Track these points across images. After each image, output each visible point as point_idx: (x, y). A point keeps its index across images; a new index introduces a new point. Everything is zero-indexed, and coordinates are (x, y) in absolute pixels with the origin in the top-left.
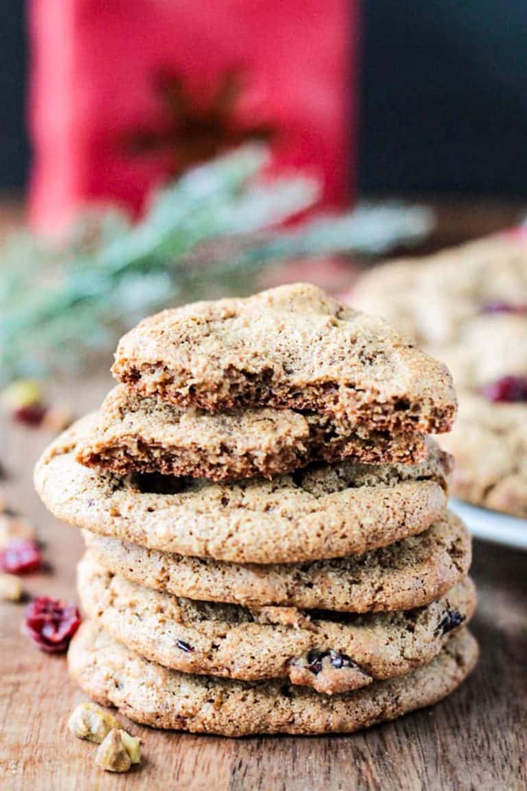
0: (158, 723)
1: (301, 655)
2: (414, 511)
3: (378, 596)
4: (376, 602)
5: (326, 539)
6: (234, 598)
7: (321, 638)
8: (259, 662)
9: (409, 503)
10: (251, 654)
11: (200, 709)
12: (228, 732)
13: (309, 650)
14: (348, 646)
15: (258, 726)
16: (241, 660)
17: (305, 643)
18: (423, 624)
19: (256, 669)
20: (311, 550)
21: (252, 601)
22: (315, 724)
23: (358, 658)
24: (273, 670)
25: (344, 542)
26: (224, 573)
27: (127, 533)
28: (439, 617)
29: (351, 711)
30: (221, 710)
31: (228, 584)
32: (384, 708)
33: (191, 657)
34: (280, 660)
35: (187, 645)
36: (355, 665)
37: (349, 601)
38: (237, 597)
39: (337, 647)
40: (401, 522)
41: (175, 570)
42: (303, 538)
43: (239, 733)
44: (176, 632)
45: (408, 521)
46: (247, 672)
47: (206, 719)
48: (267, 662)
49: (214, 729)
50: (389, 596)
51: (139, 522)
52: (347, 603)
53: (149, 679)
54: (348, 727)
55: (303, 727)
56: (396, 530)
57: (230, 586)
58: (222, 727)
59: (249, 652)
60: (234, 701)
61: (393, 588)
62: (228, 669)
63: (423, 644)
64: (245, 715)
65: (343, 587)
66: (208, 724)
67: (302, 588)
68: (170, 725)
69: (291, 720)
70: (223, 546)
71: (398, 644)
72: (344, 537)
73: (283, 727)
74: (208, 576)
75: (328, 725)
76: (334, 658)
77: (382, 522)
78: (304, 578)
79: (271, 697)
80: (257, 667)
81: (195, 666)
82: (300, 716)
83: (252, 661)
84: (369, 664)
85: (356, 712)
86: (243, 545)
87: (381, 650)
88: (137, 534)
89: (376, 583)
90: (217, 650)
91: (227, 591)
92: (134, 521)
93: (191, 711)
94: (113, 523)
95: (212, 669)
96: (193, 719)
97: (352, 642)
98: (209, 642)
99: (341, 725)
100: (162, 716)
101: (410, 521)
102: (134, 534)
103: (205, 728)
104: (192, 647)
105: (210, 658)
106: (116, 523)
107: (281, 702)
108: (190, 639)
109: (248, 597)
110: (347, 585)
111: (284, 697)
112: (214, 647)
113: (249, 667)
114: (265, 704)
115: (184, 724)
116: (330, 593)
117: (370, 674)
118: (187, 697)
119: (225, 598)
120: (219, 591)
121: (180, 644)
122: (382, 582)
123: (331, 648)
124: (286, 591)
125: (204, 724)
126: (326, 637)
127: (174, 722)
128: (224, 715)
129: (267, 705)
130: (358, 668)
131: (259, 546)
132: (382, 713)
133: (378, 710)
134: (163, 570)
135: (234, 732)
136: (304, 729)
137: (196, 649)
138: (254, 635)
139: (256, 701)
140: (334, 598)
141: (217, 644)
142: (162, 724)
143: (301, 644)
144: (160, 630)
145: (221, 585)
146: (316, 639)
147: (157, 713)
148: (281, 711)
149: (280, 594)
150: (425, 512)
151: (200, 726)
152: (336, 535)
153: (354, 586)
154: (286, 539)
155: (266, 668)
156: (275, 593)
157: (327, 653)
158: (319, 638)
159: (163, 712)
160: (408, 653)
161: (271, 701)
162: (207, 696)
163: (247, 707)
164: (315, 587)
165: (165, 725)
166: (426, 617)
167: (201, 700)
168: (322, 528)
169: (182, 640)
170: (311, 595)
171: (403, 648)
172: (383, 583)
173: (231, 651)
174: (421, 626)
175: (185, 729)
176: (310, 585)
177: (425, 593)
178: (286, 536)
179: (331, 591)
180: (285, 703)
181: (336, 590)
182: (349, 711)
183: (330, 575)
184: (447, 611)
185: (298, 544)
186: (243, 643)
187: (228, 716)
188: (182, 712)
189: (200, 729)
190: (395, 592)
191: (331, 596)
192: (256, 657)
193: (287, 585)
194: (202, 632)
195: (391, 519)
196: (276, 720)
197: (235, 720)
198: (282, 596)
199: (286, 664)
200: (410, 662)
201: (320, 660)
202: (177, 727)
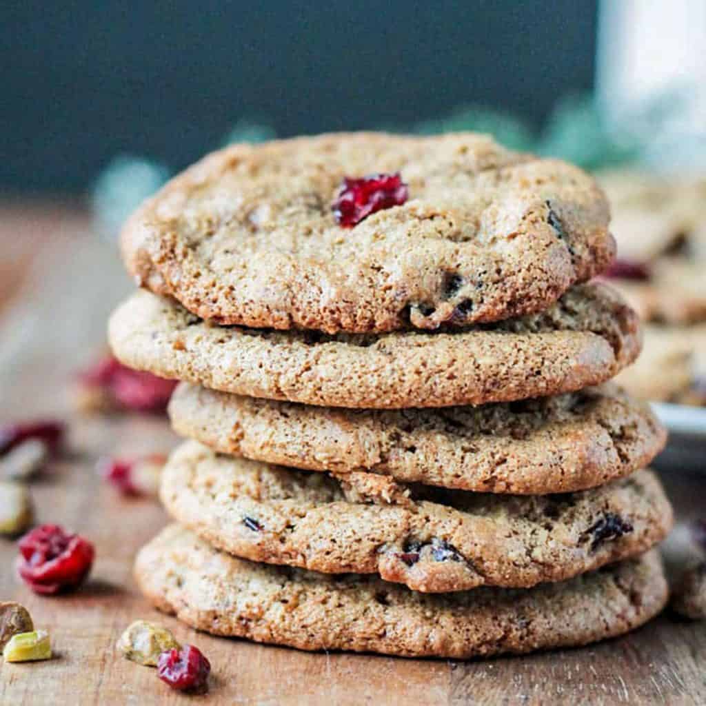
0: (216, 625)
1: (394, 541)
2: (556, 359)
3: (498, 470)
4: (496, 477)
5: (428, 378)
6: (314, 457)
7: (421, 520)
8: (340, 547)
9: (551, 349)
10: (331, 535)
11: (268, 609)
12: (300, 643)
13: (405, 535)
14: (454, 532)
15: (338, 637)
16: (318, 542)
17: (399, 525)
18: (566, 523)
19: (336, 556)
20: (407, 390)
21: (336, 464)
22: (412, 639)
23: (466, 549)
24: (357, 558)
25: (452, 384)
26: (304, 426)
27: (190, 369)
28: (591, 518)
29: (460, 628)
30: (294, 613)
31: (307, 439)
32: (508, 631)
33: (258, 537)
34: (367, 546)
35: (256, 523)
36: (461, 558)
37: (460, 473)
38: (319, 456)
39: (440, 533)
40: (536, 370)
41: (249, 424)
42: (396, 375)
43: (313, 644)
44: (246, 506)
45: (546, 370)
46: (325, 560)
47: (273, 622)
48: (350, 547)
49: (284, 637)
50: (513, 471)
51: (205, 355)
52: (457, 476)
53: (212, 571)
54: (454, 649)
55: (396, 643)
56: (527, 378)
57: (310, 443)
58: (293, 635)
59: (329, 533)
60: (312, 602)
61: (519, 461)
62: (303, 556)
63: (561, 547)
64: (323, 620)
65: (454, 454)
66: (275, 628)
67: (401, 451)
68: (231, 629)
69: (381, 632)
70: (297, 382)
71: (524, 540)
72: (451, 377)
73: (370, 642)
74: (285, 430)
75: (427, 642)
76: (436, 548)
77: (507, 365)
78: (404, 439)
79: (361, 602)
80: (337, 553)
81: (263, 550)
82: (394, 628)
83: (331, 544)
84: (480, 559)
85: (468, 630)
86: (322, 379)
87: (498, 543)
88: (201, 370)
89: (498, 452)
90: (292, 531)
91: (306, 448)
92: (200, 355)
93: (255, 611)
94: (175, 356)
95: (285, 555)
96: (259, 623)
97: (460, 527)
98: (283, 520)
99: (445, 643)
100: (221, 616)
101: (549, 370)
102: (197, 371)
103: (272, 635)
104: (261, 525)
105: (283, 540)
106: (178, 357)
107: (372, 608)
108: (262, 516)
109: (332, 458)
110: (459, 453)
111: (376, 604)
112: (289, 526)
113: (328, 553)
114: (351, 610)
115: (246, 627)
116: (436, 461)
117: (481, 573)
118: (255, 595)
119: (304, 459)
120: (295, 449)
121: (247, 521)
122: (505, 453)
123: (433, 534)
124: (378, 452)
125: (271, 630)
126: (427, 519)
127: (234, 625)
128: (296, 619)
129: (353, 611)
130: (465, 563)
131: (340, 381)
132: (504, 638)
133: (499, 634)
134: (237, 426)
135: (308, 642)
136: (397, 646)
137: (265, 528)
138: (340, 513)
139: (340, 606)
140: (441, 467)
141: (292, 524)
142: (221, 626)
143: (395, 526)
144: (228, 507)
145: (299, 441)
146: (414, 521)
147: (214, 612)
148: (369, 620)
149: (370, 454)
150: (573, 363)
151: (265, 632)
152: (442, 374)
153: (468, 454)
154: (376, 374)
155: (349, 555)
156: (364, 453)
157: (428, 542)
158: (417, 520)
159: (221, 610)
160: (537, 553)
161: (360, 607)
162: (279, 595)
163: (327, 612)
164: (418, 451)
165: (224, 629)
166: (572, 516)
167: (272, 598)
168: (424, 364)
169: (251, 517)
170: (411, 460)
171: (532, 547)
172: (508, 455)
173: (308, 531)
174: (563, 525)
175: (248, 635)
176: (413, 449)
177: (563, 473)
178: (376, 371)
179: (438, 458)
180: (378, 609)
181: (443, 457)
182: (458, 627)
183: (439, 438)
184: (603, 512)
185: (390, 382)
186: (325, 524)
187: (301, 620)
188: (245, 612)
189: (266, 636)
190: (522, 466)
191: (437, 465)
192: (337, 540)
193: (380, 444)
194: (278, 510)
195: (521, 364)
196: (362, 630)
197: (310, 626)
198: (373, 458)
199: (375, 552)
200: (541, 567)
201: (419, 550)
202: (238, 632)
